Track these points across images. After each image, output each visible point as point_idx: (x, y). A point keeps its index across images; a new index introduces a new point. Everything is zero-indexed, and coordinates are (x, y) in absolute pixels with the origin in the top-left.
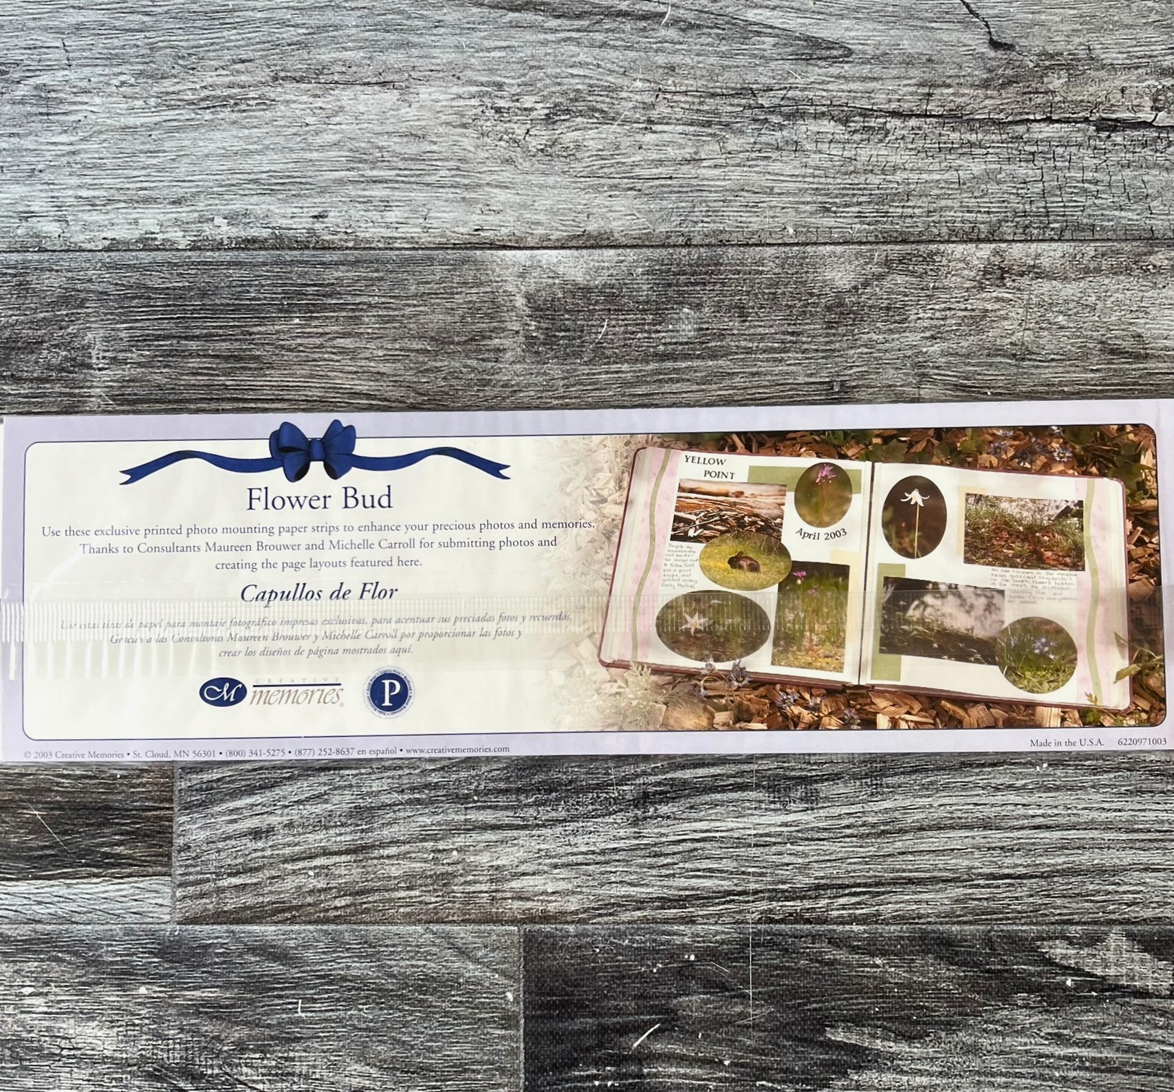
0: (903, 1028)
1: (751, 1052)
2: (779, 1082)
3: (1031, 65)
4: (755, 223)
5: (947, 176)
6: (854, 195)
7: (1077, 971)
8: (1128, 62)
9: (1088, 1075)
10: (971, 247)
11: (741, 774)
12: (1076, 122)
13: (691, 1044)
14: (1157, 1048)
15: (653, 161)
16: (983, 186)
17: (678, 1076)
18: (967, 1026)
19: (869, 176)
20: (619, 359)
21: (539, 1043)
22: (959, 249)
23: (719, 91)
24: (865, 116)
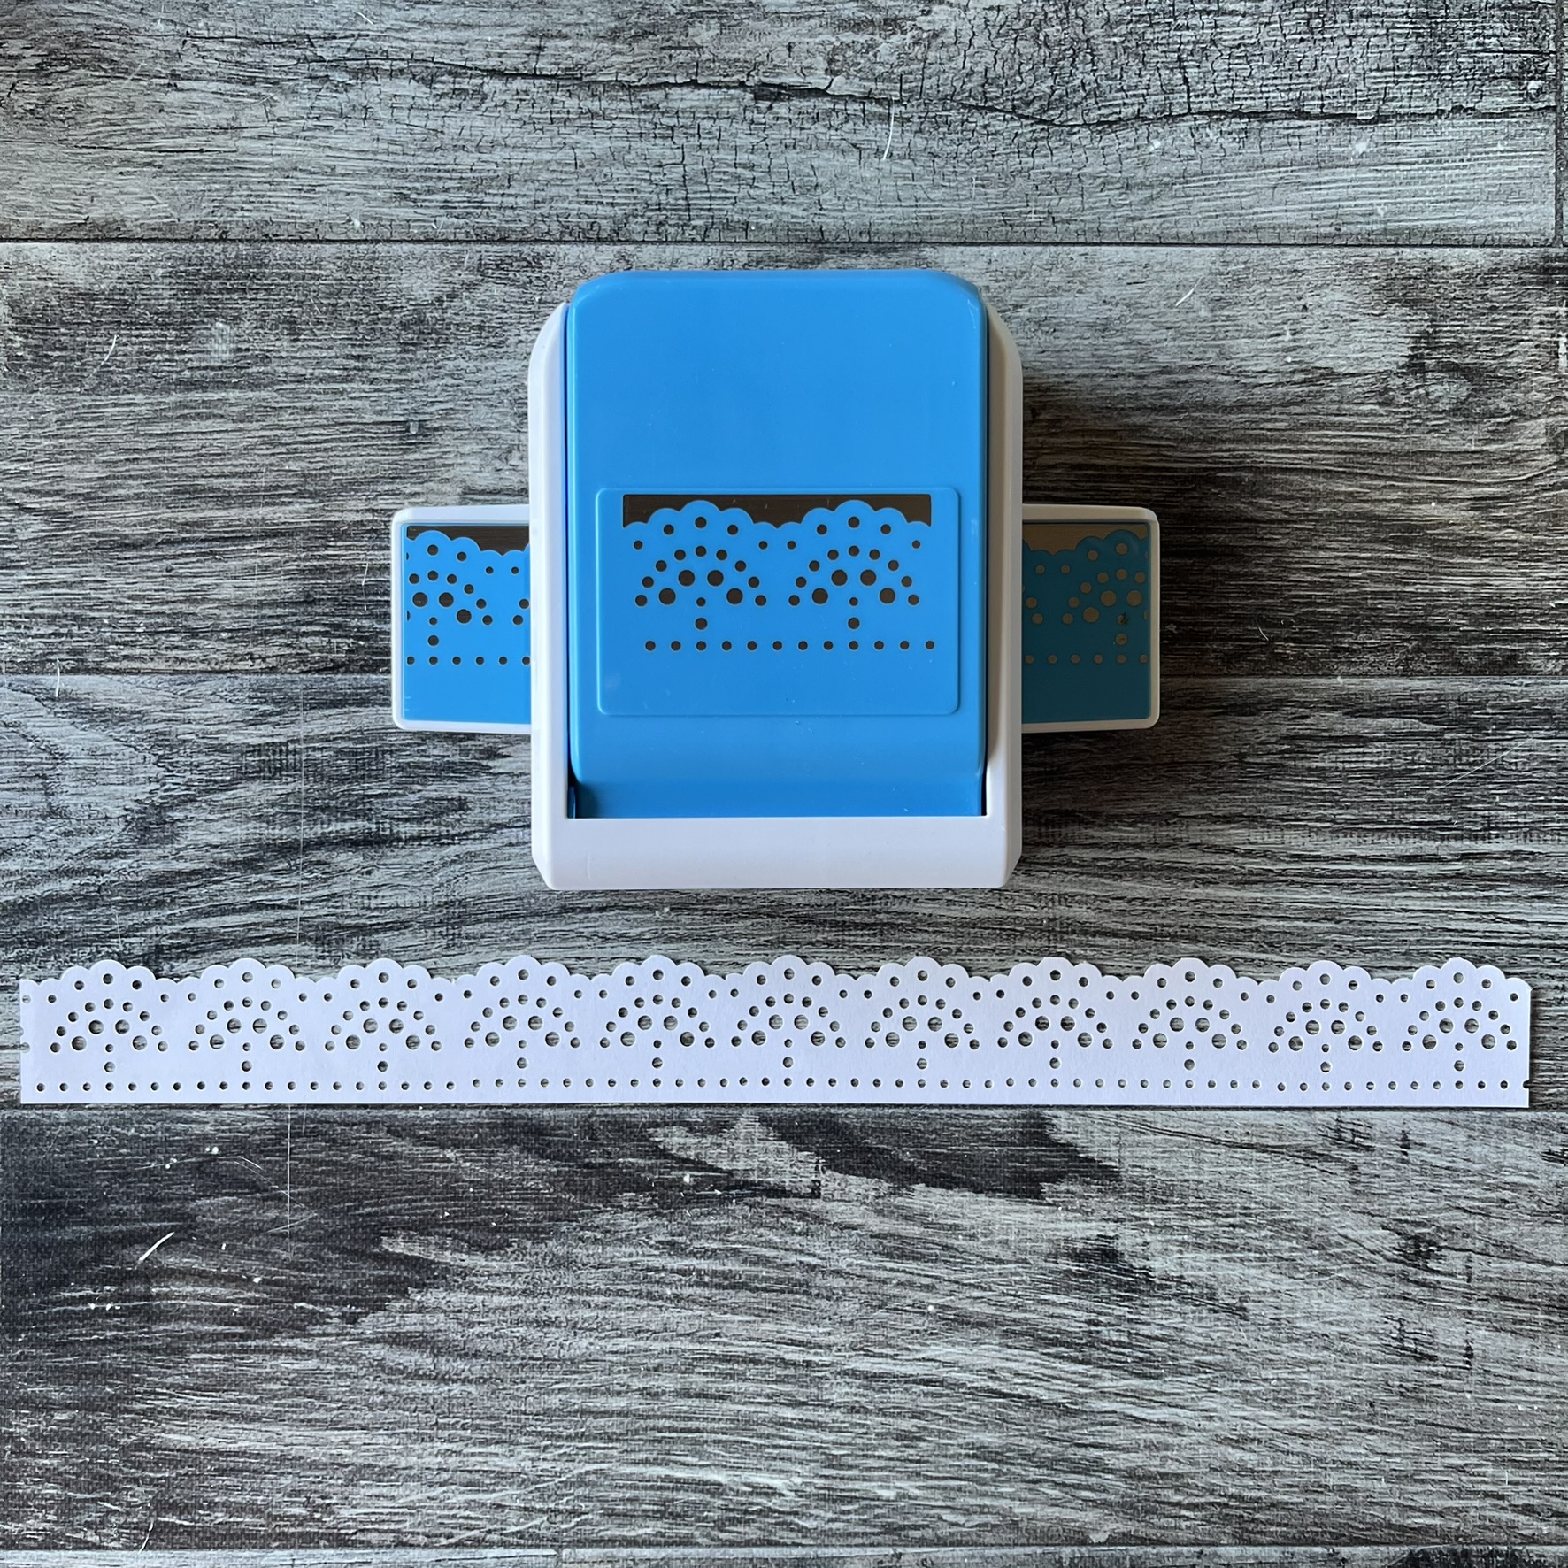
0: (479, 1236)
1: (288, 1267)
2: (322, 1304)
3: (673, 11)
4: (311, 212)
5: (559, 156)
6: (440, 178)
7: (698, 1165)
8: (797, 10)
9: (707, 1292)
10: (590, 248)
11: (282, 922)
12: (728, 88)
13: (212, 1258)
14: (793, 1258)
15: (178, 128)
16: (606, 170)
17: (195, 1296)
18: (558, 1234)
19: (460, 153)
20: (131, 388)
21: (20, 1257)
22: (573, 252)
23: (265, 37)
24: (455, 75)
